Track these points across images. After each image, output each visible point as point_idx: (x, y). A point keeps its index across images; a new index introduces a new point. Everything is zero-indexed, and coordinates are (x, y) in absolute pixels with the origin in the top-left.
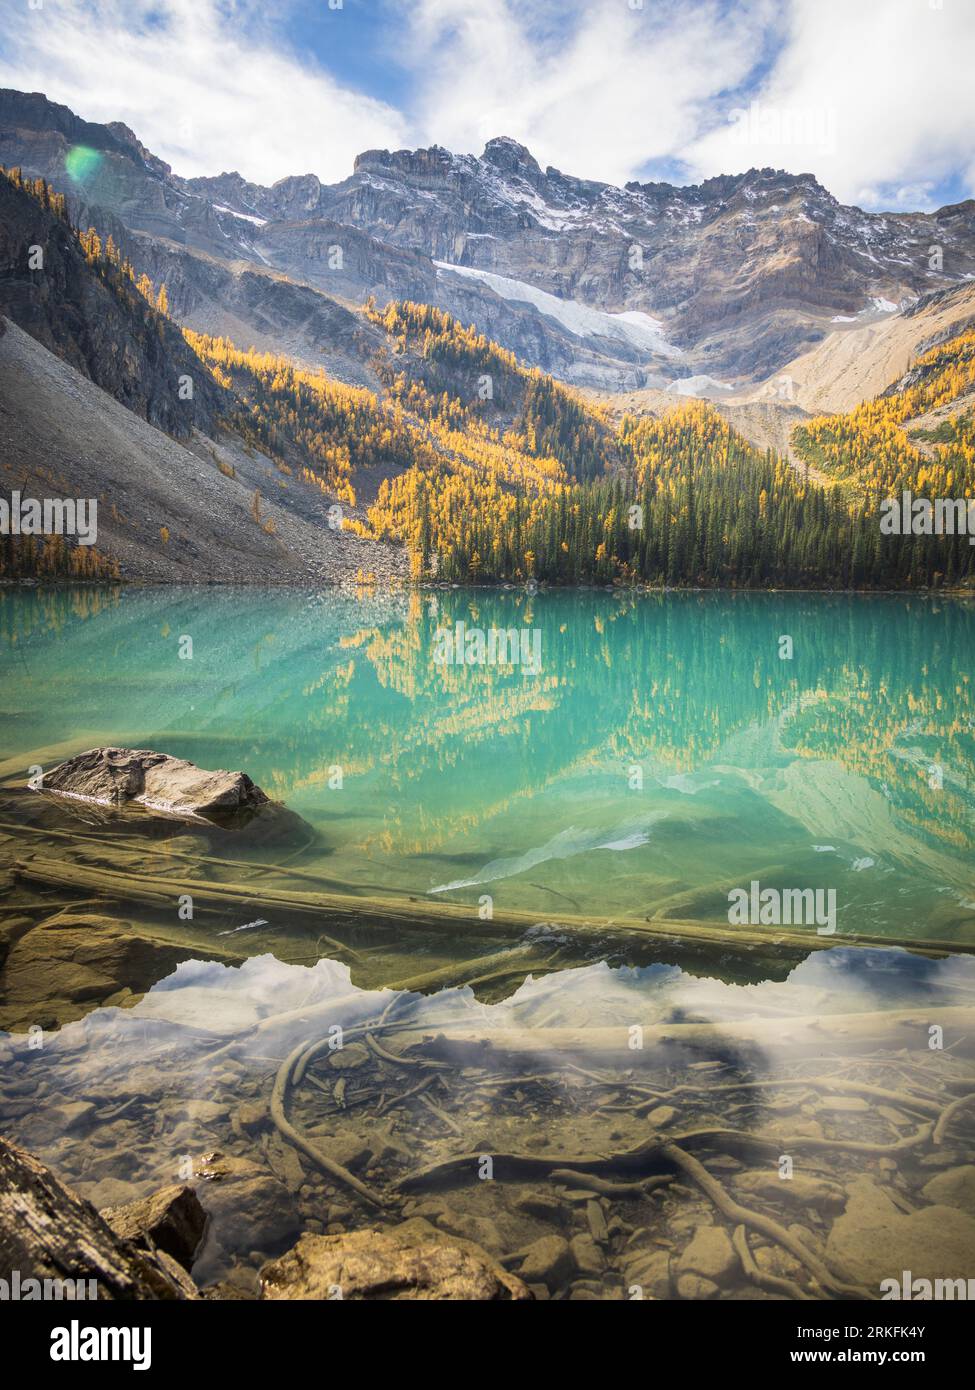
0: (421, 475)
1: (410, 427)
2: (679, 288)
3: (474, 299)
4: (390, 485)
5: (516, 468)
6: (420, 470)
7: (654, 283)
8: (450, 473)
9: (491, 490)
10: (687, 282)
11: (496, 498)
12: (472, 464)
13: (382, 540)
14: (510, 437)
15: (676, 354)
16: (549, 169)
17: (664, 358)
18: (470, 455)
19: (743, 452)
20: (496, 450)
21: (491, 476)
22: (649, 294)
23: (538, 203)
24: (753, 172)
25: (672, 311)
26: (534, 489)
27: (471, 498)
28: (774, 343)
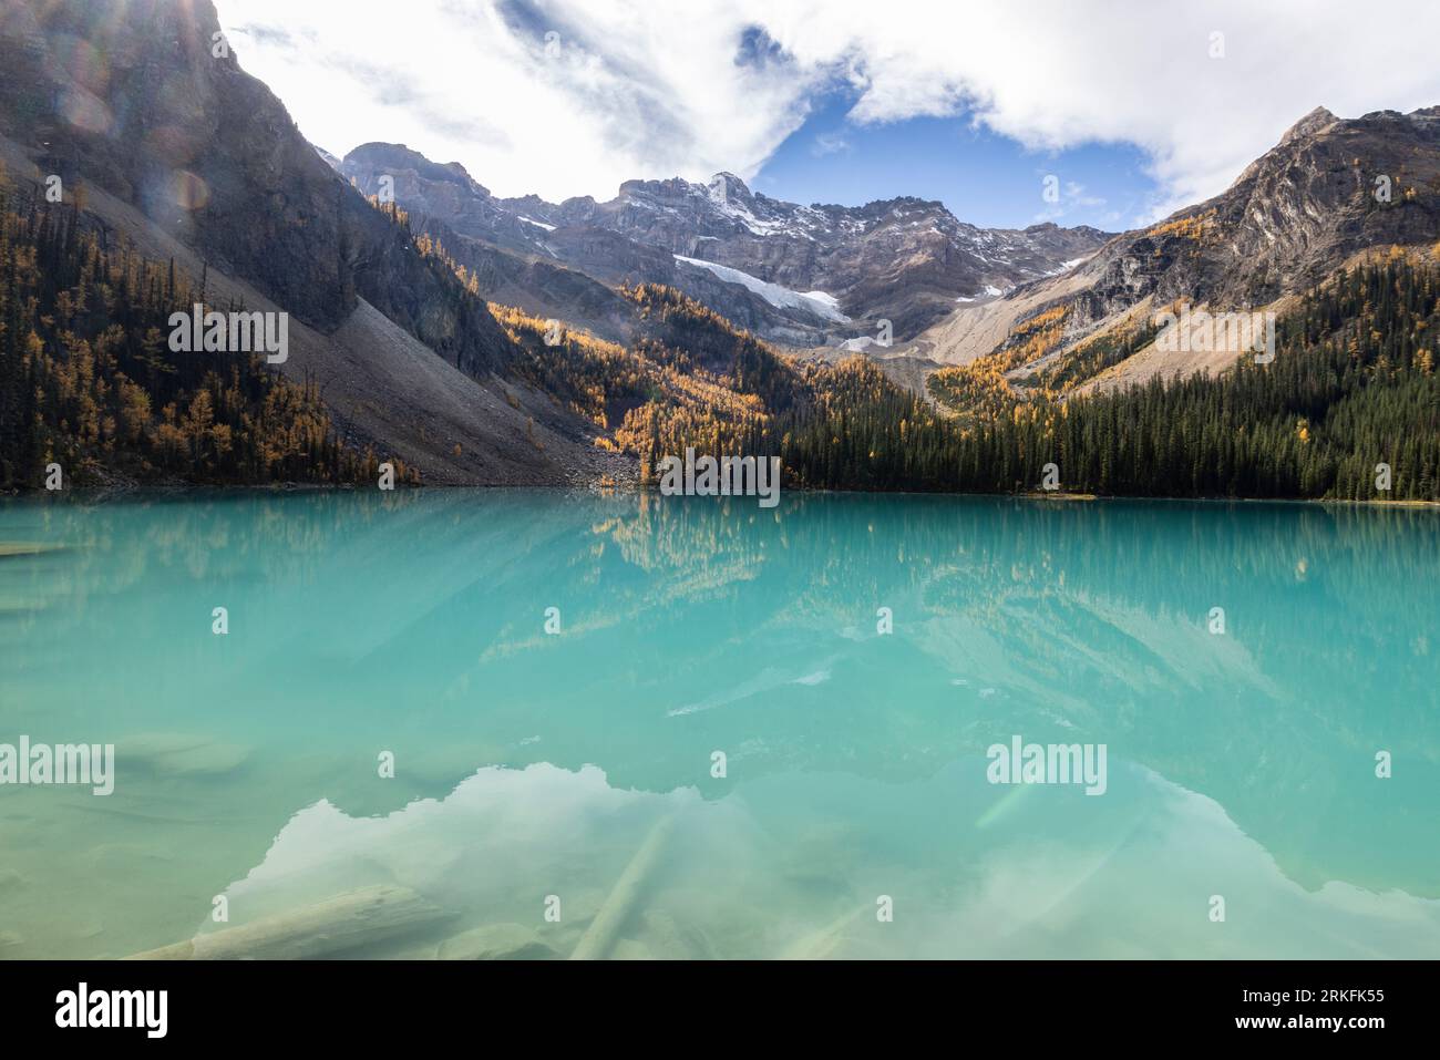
0: (656, 406)
1: (651, 372)
2: (849, 276)
3: (702, 282)
4: (633, 414)
5: (727, 401)
6: (656, 402)
7: (832, 272)
8: (678, 405)
9: (707, 417)
10: (855, 272)
11: (711, 423)
12: (695, 398)
13: (624, 453)
14: (723, 379)
15: (847, 321)
16: (757, 194)
17: (839, 324)
18: (694, 392)
19: (893, 391)
20: (712, 388)
21: (708, 407)
22: (828, 280)
23: (749, 217)
24: (899, 199)
25: (844, 291)
26: (739, 417)
27: (692, 423)
28: (916, 315)
